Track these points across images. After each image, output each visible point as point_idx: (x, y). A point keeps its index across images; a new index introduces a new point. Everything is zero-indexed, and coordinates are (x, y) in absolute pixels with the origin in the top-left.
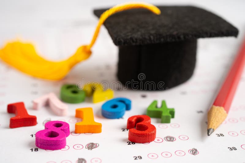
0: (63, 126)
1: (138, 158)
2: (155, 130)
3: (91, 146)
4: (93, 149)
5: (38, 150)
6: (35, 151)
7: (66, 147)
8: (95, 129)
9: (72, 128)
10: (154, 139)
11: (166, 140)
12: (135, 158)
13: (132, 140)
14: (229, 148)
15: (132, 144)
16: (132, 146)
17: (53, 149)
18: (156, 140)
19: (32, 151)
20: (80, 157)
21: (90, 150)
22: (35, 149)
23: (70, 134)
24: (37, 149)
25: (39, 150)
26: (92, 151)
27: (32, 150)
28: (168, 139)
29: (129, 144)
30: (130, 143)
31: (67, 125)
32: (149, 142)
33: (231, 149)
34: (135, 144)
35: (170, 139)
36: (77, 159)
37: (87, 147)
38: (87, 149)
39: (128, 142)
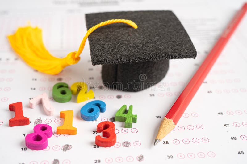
0: (47, 130)
1: (97, 162)
2: (115, 138)
3: (66, 148)
4: (67, 151)
5: (26, 150)
6: (24, 150)
7: (48, 147)
8: (71, 132)
9: (54, 130)
10: (114, 144)
11: (123, 145)
12: (96, 161)
13: (98, 144)
14: (168, 156)
15: (97, 147)
16: (97, 149)
17: (37, 150)
18: (115, 145)
19: (22, 150)
20: (56, 158)
21: (64, 152)
22: (25, 149)
23: (53, 136)
24: (26, 148)
25: (28, 149)
26: (66, 152)
27: (22, 149)
28: (125, 144)
29: (94, 147)
30: (96, 146)
31: (50, 128)
32: (110, 146)
33: (169, 157)
34: (99, 147)
35: (127, 144)
36: (53, 160)
37: (63, 149)
38: (62, 151)
39: (94, 146)
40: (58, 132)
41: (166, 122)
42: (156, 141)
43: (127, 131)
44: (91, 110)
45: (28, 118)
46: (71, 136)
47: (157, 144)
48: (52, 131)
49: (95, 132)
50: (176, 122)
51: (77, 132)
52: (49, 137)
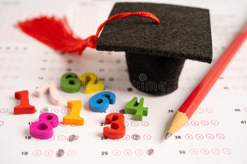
0: (53, 119)
1: (104, 154)
2: (124, 130)
3: (72, 138)
4: (72, 141)
5: (30, 138)
6: (28, 139)
7: (53, 137)
8: (79, 122)
9: (60, 119)
10: (123, 137)
11: (132, 138)
12: (103, 153)
13: (106, 135)
14: (179, 151)
15: (105, 139)
16: (104, 140)
17: (42, 139)
18: (124, 137)
19: (26, 139)
20: (61, 148)
21: (70, 142)
22: (29, 137)
23: (59, 125)
24: (30, 137)
25: (32, 138)
26: (71, 142)
27: (26, 137)
28: (135, 137)
29: (102, 139)
30: (103, 138)
31: (57, 117)
32: (118, 138)
33: (181, 152)
34: (107, 139)
35: (136, 137)
36: (58, 150)
37: (68, 139)
38: (68, 141)
39: (101, 137)
40: (65, 122)
41: (179, 115)
42: (167, 134)
43: (137, 124)
44: (100, 101)
45: (34, 107)
46: (77, 126)
47: (168, 137)
48: (58, 121)
49: (103, 124)
50: (189, 116)
51: (85, 122)
52: (54, 127)
